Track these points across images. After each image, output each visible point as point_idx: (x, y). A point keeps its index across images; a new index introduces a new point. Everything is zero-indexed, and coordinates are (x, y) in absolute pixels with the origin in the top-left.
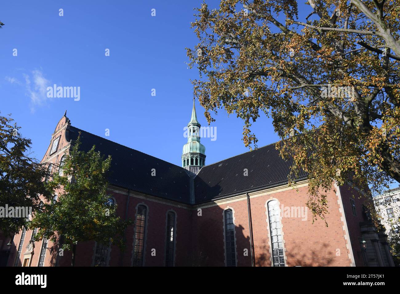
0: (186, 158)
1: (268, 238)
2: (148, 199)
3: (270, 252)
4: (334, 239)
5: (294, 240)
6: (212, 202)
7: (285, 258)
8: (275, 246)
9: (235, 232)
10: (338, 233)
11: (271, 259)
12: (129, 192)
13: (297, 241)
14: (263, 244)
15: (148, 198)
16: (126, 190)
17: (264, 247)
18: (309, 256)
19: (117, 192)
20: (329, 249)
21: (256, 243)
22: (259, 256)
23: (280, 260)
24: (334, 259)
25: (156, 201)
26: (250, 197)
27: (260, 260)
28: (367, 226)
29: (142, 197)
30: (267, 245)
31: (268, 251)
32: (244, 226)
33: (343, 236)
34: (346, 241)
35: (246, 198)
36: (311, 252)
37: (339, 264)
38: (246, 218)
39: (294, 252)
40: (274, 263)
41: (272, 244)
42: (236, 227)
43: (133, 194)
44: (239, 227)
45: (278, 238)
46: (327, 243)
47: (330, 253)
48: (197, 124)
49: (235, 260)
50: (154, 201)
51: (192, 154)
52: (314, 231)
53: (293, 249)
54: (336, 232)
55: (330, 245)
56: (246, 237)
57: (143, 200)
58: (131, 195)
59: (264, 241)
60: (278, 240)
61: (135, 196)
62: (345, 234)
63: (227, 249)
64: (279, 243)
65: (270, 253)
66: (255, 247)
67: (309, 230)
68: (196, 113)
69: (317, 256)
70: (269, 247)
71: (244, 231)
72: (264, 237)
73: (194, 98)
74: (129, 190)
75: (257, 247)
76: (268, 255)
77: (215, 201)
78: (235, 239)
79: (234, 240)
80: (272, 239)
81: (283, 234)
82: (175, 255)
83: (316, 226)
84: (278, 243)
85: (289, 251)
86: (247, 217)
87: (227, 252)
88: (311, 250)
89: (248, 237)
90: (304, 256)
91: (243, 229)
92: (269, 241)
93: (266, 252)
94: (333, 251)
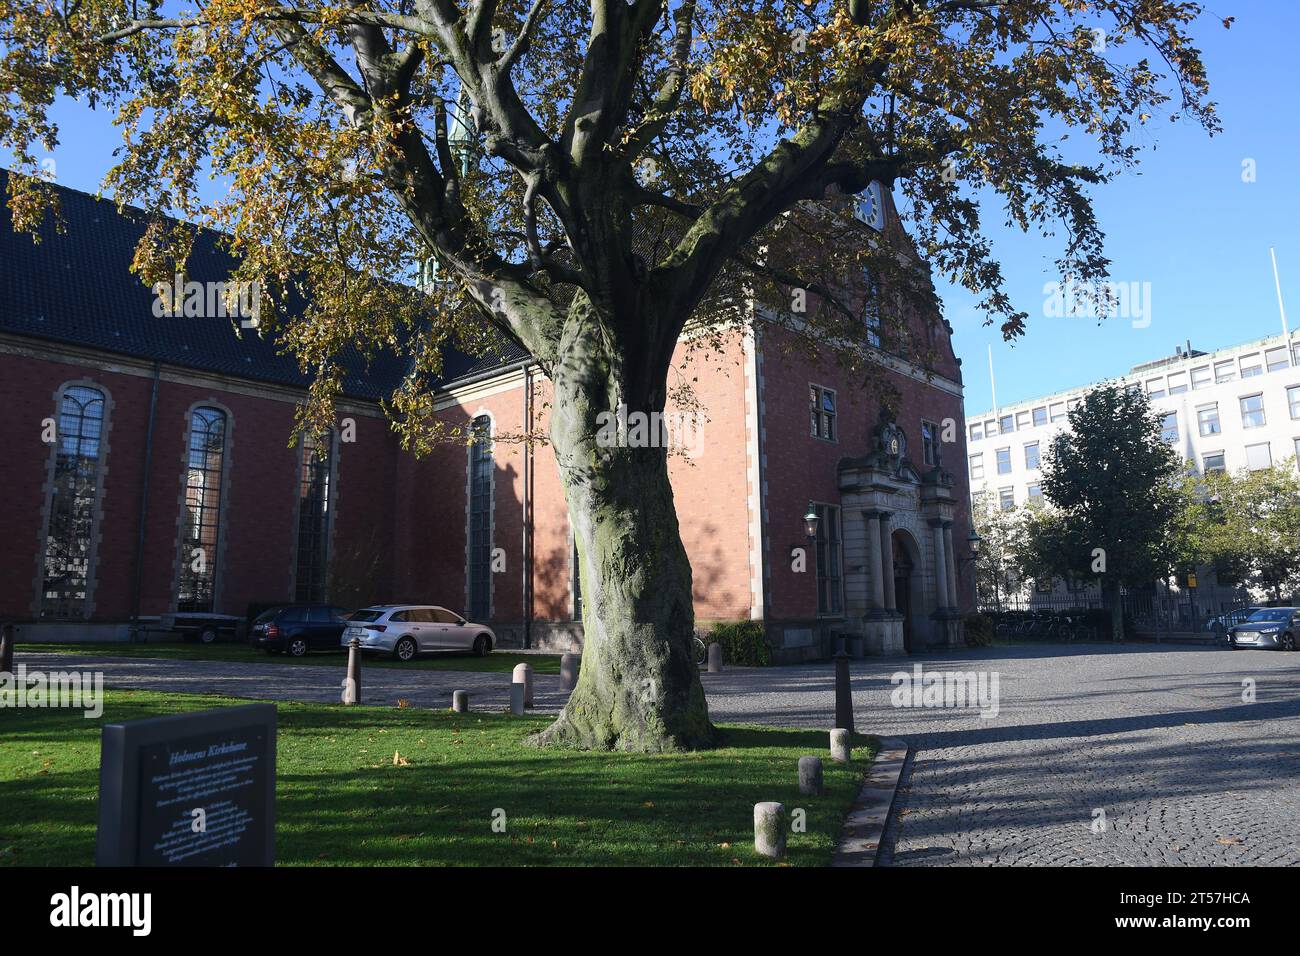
2: (231, 389)
6: (444, 394)
9: (493, 486)
12: (156, 370)
15: (230, 387)
16: (144, 362)
19: (115, 369)
21: (539, 519)
22: (548, 556)
25: (263, 394)
26: (534, 380)
27: (549, 567)
28: (856, 470)
29: (206, 382)
32: (514, 468)
33: (744, 500)
35: (524, 382)
42: (497, 469)
43: (174, 376)
44: (507, 471)
50: (253, 393)
54: (729, 486)
56: (518, 498)
58: (166, 377)
63: (473, 533)
71: (515, 483)
72: (559, 500)
74: (155, 361)
75: (542, 529)
77: (451, 392)
78: (493, 505)
79: (489, 507)
87: (473, 543)
91: (515, 475)
93: (563, 545)
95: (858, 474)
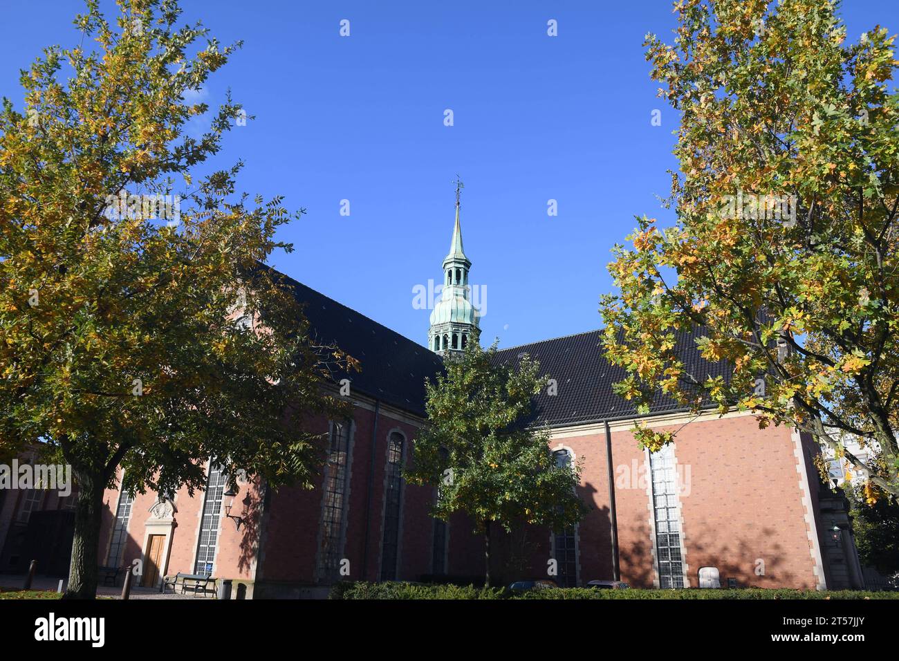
0: (442, 331)
1: (649, 511)
2: (407, 421)
3: (651, 539)
4: (785, 521)
5: (704, 518)
7: (683, 552)
8: (663, 528)
10: (791, 511)
11: (653, 552)
12: (376, 406)
13: (709, 520)
14: (638, 524)
15: (406, 419)
16: (371, 400)
17: (641, 529)
18: (734, 549)
19: (357, 403)
20: (773, 539)
21: (620, 520)
23: (671, 555)
24: (782, 556)
26: (612, 430)
29: (396, 416)
30: (646, 524)
31: (648, 536)
32: (596, 486)
33: (802, 517)
34: (807, 525)
35: (604, 431)
36: (737, 542)
37: (792, 566)
38: (601, 471)
39: (702, 542)
40: (659, 561)
41: (656, 523)
42: (580, 488)
44: (586, 487)
45: (668, 513)
46: (769, 526)
47: (777, 547)
48: (466, 260)
49: (574, 551)
50: (416, 424)
51: (456, 325)
52: (743, 504)
53: (701, 535)
54: (788, 507)
55: (776, 532)
56: (601, 507)
57: (398, 422)
58: (380, 411)
59: (640, 518)
60: (668, 517)
61: (386, 414)
62: (807, 513)
64: (671, 523)
65: (652, 541)
66: (619, 527)
67: (735, 501)
68: (461, 236)
69: (749, 550)
70: (650, 529)
71: (595, 496)
72: (640, 510)
73: (459, 203)
74: (377, 400)
75: (624, 528)
76: (647, 544)
80: (656, 514)
81: (680, 505)
82: (448, 537)
83: (749, 495)
84: (669, 522)
85: (692, 538)
86: (603, 468)
88: (738, 539)
89: (605, 507)
90: (725, 549)
91: (596, 491)
92: (650, 518)
93: (643, 538)
94: (781, 543)
95: (832, 501)
